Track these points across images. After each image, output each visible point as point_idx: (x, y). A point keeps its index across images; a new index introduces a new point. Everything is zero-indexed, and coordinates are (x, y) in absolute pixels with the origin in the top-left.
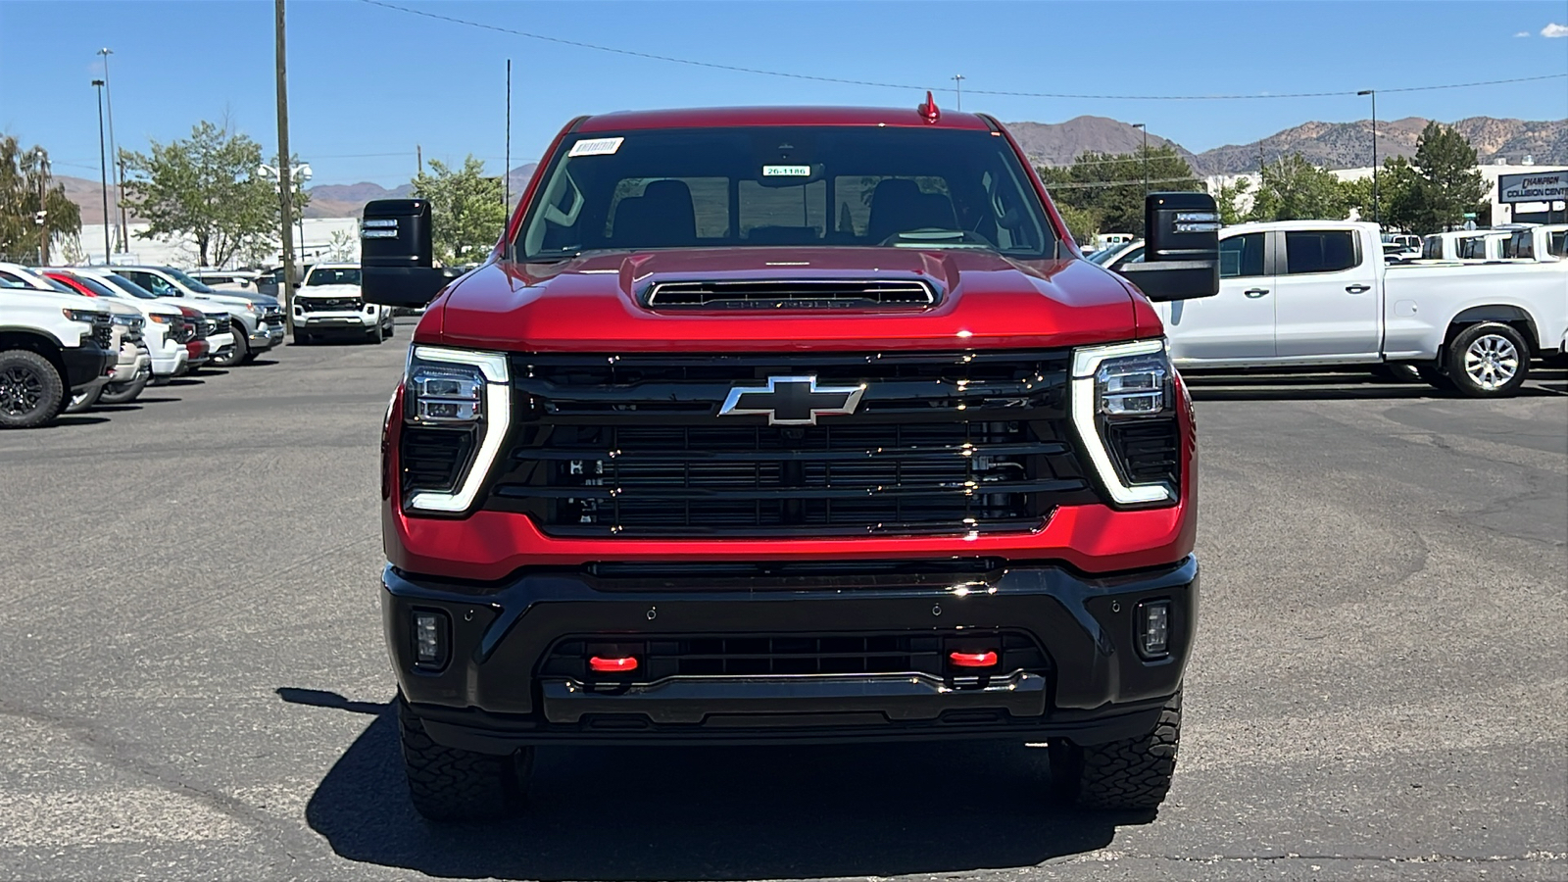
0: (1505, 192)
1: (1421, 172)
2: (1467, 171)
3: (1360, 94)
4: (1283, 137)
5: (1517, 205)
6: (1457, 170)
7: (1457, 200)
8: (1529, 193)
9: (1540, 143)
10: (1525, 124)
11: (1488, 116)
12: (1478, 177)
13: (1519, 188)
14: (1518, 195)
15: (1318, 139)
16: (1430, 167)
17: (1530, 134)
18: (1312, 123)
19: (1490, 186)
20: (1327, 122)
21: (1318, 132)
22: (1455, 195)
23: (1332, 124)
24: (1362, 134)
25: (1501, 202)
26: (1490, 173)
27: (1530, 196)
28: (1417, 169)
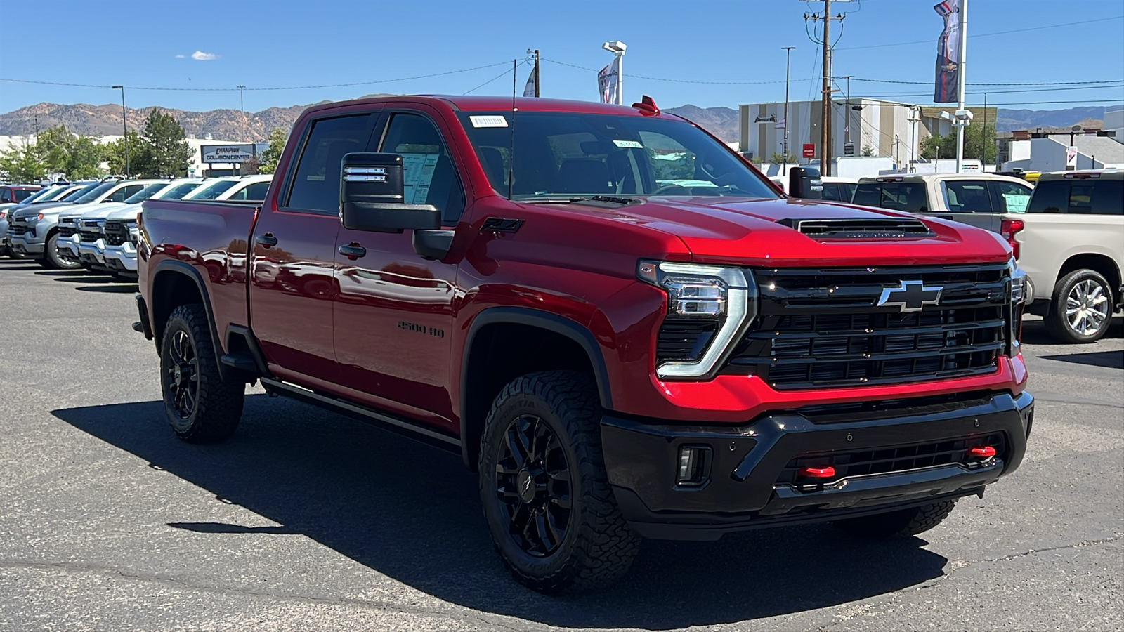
0: (205, 156)
1: (149, 141)
2: (179, 142)
3: (114, 87)
4: (25, 112)
5: (213, 164)
6: (173, 140)
7: (174, 159)
8: (221, 157)
9: (194, 125)
10: (185, 113)
11: (162, 106)
12: (186, 145)
13: (213, 154)
14: (213, 158)
15: (49, 114)
16: (155, 137)
17: (188, 119)
18: (45, 104)
19: (194, 152)
20: (55, 103)
21: (49, 110)
22: (172, 156)
23: (58, 105)
24: (79, 113)
25: (203, 162)
26: (194, 143)
27: (221, 159)
28: (146, 139)
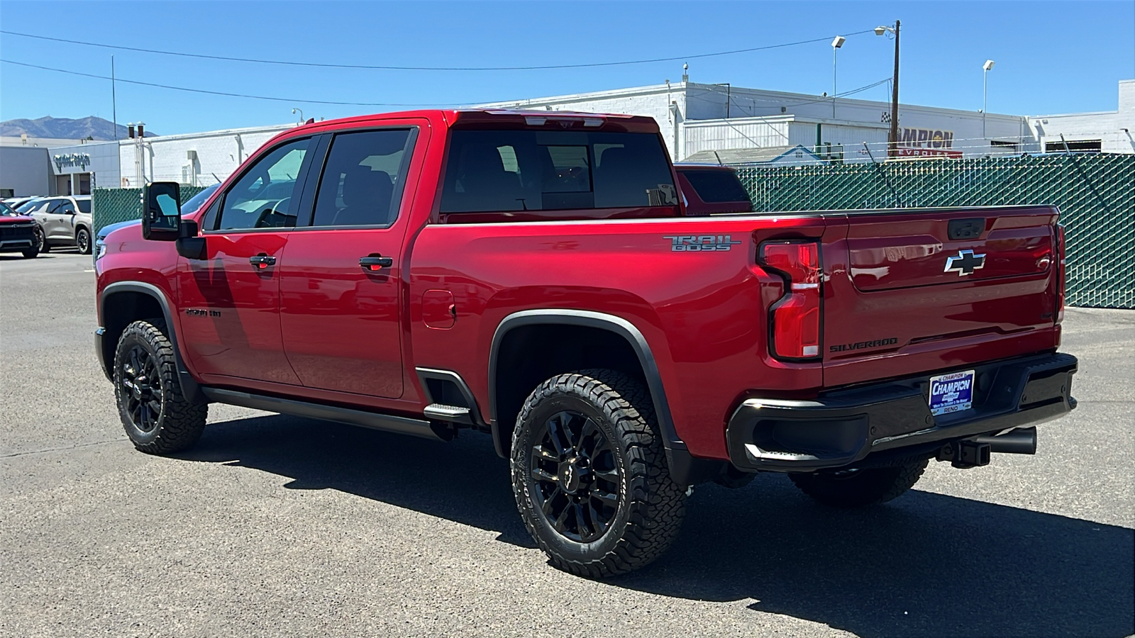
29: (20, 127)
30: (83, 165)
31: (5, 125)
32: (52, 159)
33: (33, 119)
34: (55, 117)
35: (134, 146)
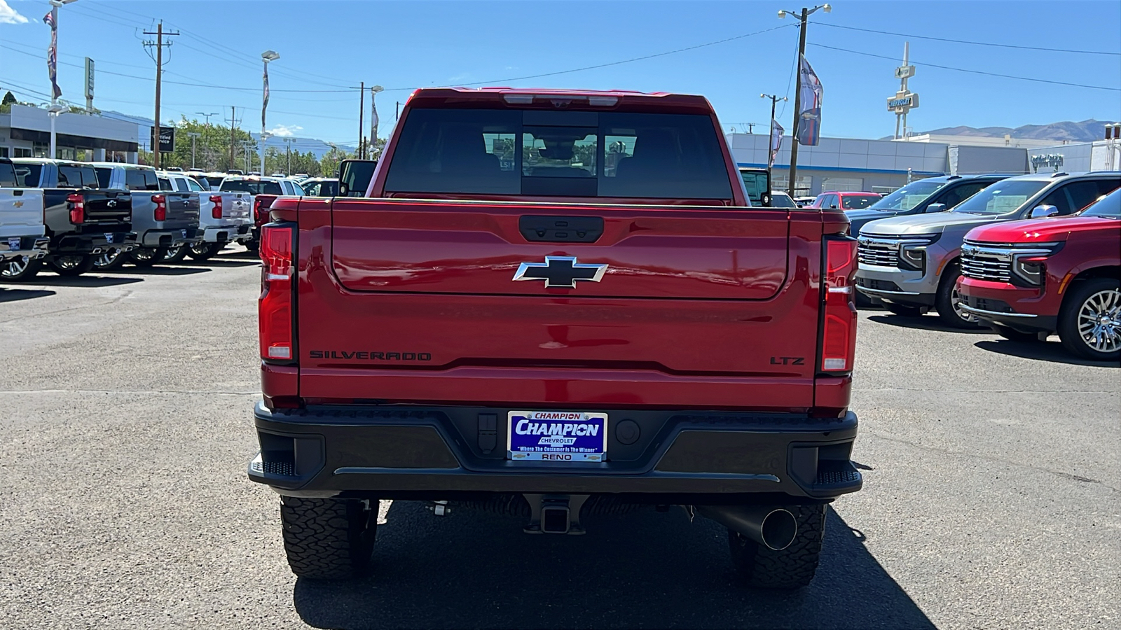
29: (1063, 129)
30: (1057, 166)
31: (1049, 128)
32: (1029, 159)
33: (1076, 122)
34: (1098, 120)
35: (1105, 147)
